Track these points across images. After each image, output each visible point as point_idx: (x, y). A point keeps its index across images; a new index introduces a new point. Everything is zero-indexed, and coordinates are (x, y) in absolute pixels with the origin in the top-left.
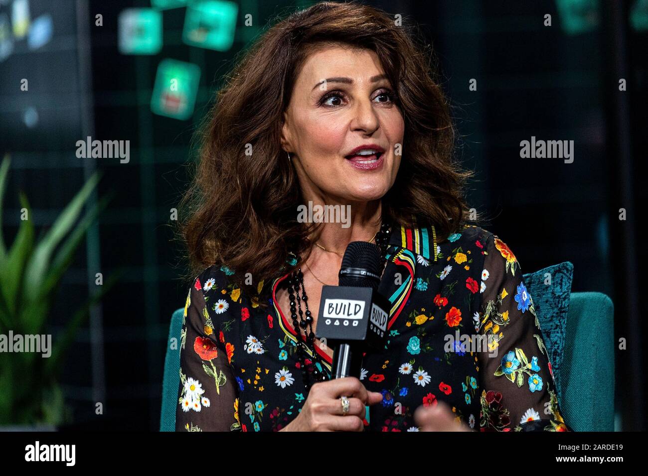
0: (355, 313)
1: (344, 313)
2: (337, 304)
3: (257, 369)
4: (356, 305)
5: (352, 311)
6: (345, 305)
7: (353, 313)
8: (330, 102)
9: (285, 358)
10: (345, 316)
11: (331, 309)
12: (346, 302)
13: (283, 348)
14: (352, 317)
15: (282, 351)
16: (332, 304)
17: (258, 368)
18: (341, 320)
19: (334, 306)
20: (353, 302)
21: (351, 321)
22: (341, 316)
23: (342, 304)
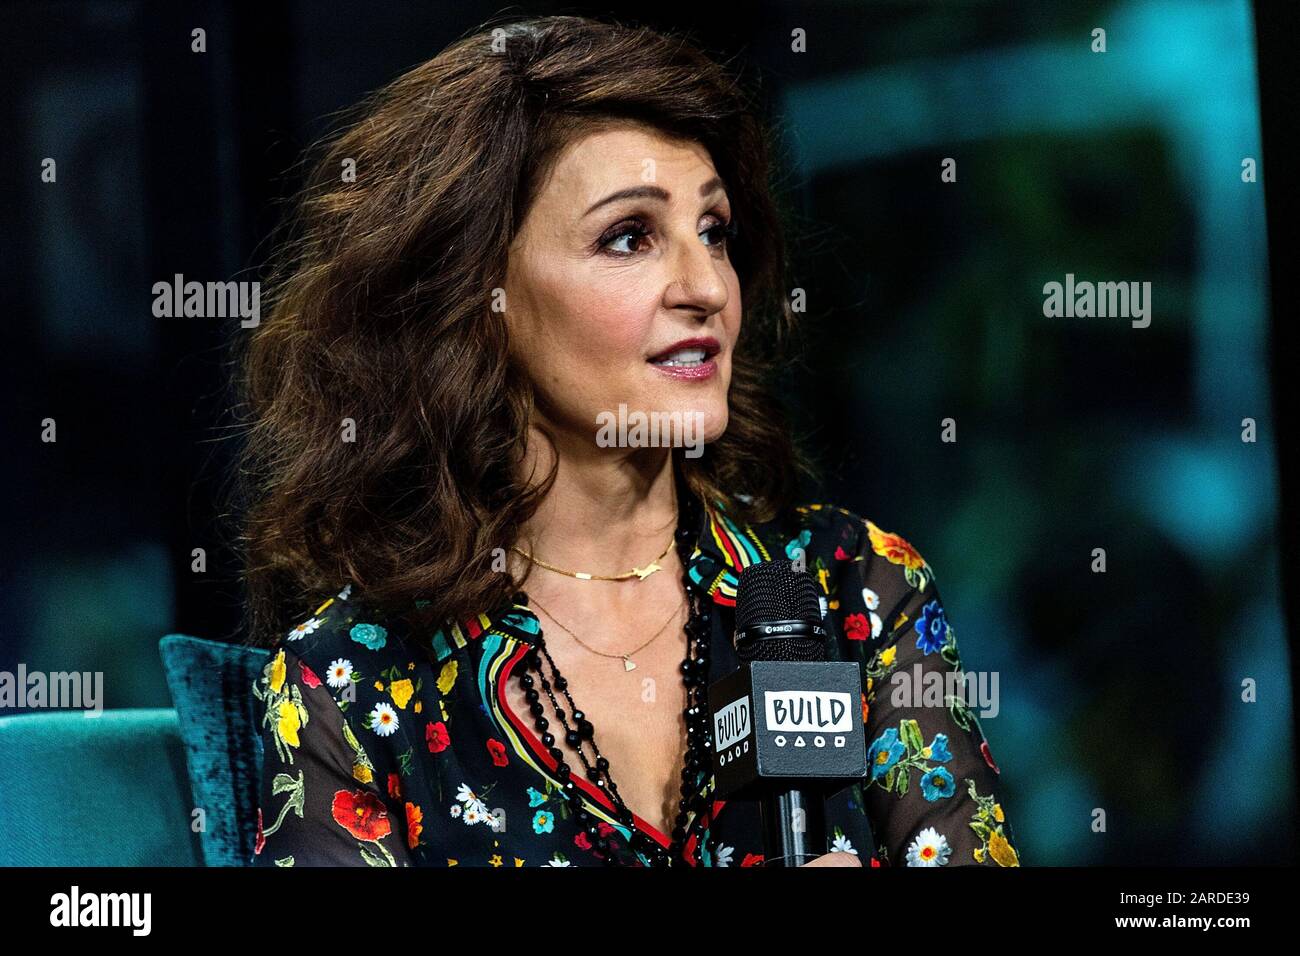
0: (836, 721)
1: (810, 722)
2: (791, 701)
3: (492, 859)
4: (833, 702)
5: (826, 715)
6: (809, 703)
7: (830, 719)
8: (622, 245)
9: (549, 828)
10: (815, 728)
11: (781, 713)
12: (810, 696)
13: (543, 807)
14: (830, 728)
15: (540, 813)
16: (781, 702)
17: (495, 857)
18: (809, 736)
19: (786, 705)
20: (826, 697)
21: (829, 737)
22: (804, 727)
23: (802, 700)
